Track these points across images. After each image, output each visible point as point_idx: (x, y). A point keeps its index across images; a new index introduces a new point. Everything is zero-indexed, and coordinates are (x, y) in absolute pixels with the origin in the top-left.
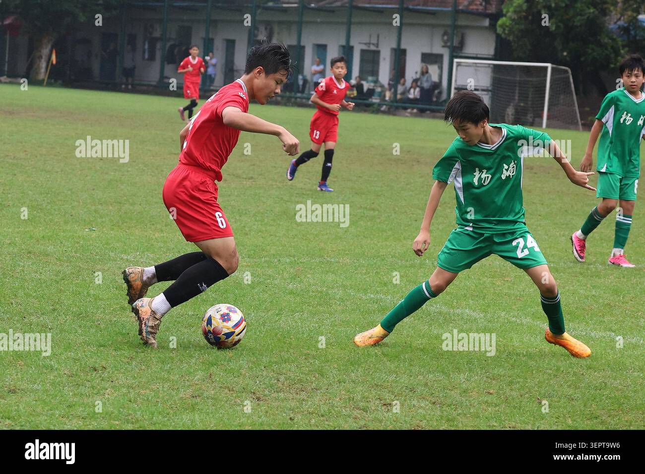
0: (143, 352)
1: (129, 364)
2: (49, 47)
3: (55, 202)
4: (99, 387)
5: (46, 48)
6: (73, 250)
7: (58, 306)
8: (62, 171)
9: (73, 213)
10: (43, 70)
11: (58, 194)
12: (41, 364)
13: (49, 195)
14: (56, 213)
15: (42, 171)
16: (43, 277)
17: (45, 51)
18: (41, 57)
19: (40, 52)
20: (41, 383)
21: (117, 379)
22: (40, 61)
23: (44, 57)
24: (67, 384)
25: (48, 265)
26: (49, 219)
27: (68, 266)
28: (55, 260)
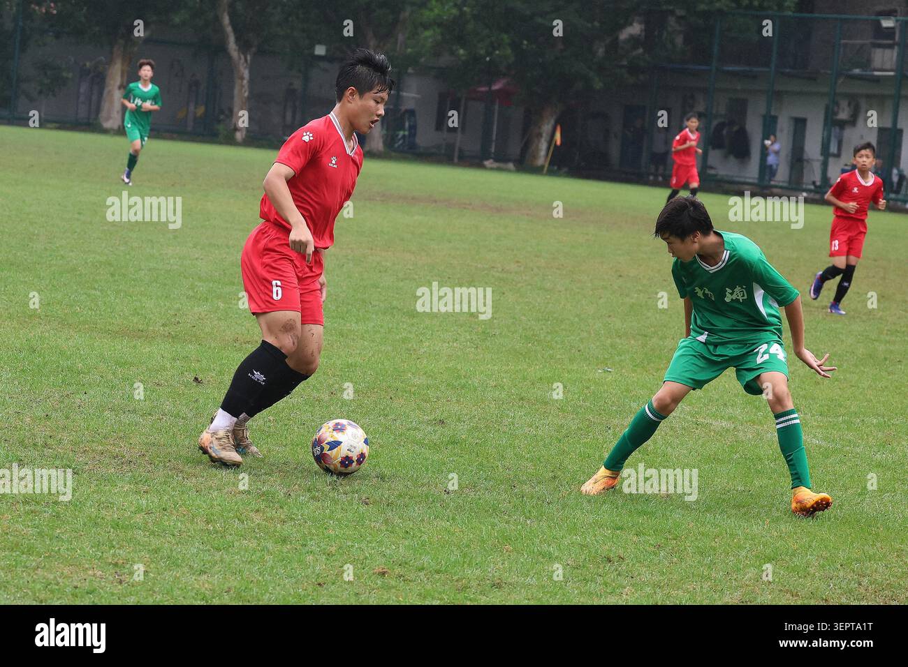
0: (674, 539)
1: (655, 554)
2: (552, 122)
3: (556, 332)
4: (614, 584)
5: (548, 124)
6: (581, 398)
7: (559, 473)
8: (566, 290)
9: (582, 347)
10: (543, 153)
11: (561, 321)
12: (536, 550)
13: (549, 322)
14: (558, 346)
15: (540, 289)
16: (540, 432)
17: (546, 128)
18: (540, 135)
19: (540, 128)
20: (536, 576)
21: (639, 574)
22: (539, 141)
23: (544, 135)
24: (570, 579)
25: (547, 417)
26: (550, 355)
27: (573, 419)
28: (557, 411)
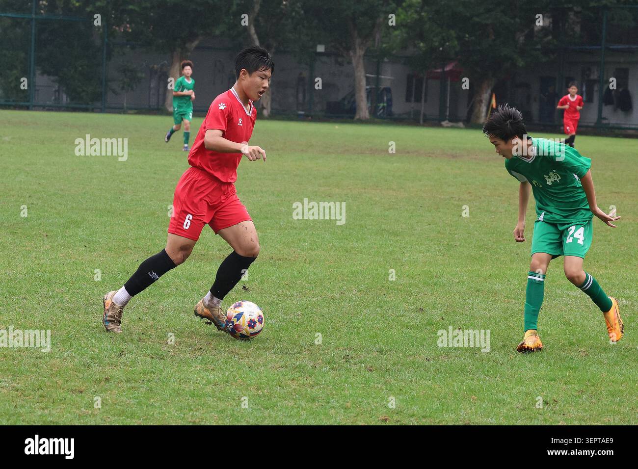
0: (592, 386)
1: (580, 397)
2: (489, 91)
3: (500, 241)
4: (551, 420)
5: (486, 93)
6: (520, 288)
7: (508, 342)
8: (506, 211)
9: (519, 251)
10: (483, 114)
11: (503, 234)
12: (494, 398)
13: (495, 235)
14: (502, 252)
15: (487, 211)
16: (492, 314)
17: (485, 96)
18: (481, 101)
19: (481, 97)
20: (495, 417)
21: (569, 412)
22: (480, 106)
23: (484, 101)
24: (519, 418)
25: (497, 302)
26: (496, 258)
27: (516, 303)
28: (504, 298)
